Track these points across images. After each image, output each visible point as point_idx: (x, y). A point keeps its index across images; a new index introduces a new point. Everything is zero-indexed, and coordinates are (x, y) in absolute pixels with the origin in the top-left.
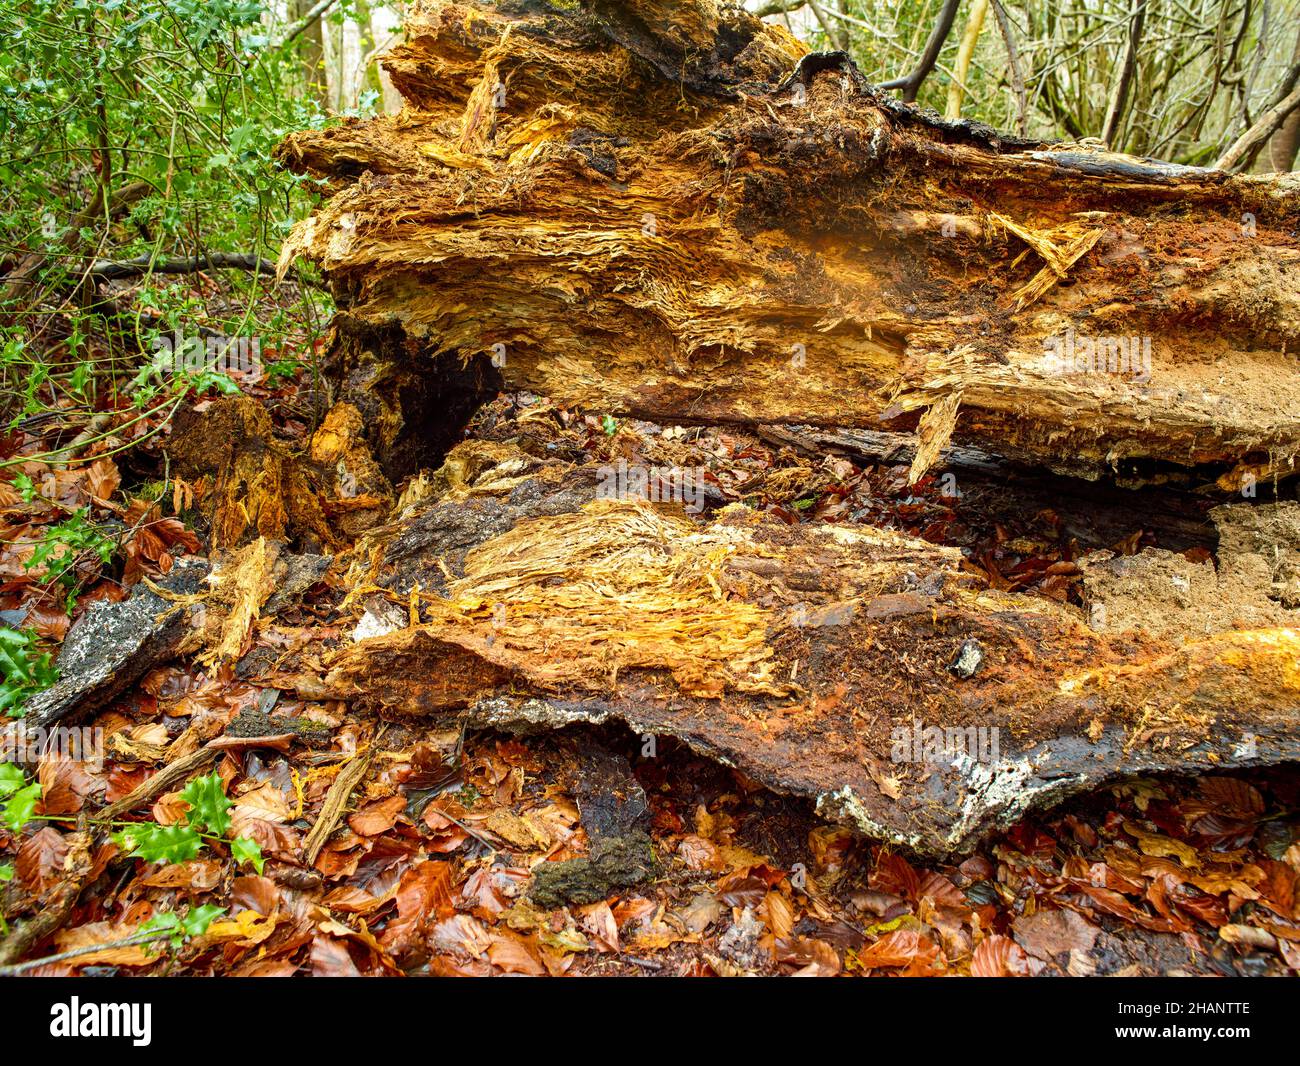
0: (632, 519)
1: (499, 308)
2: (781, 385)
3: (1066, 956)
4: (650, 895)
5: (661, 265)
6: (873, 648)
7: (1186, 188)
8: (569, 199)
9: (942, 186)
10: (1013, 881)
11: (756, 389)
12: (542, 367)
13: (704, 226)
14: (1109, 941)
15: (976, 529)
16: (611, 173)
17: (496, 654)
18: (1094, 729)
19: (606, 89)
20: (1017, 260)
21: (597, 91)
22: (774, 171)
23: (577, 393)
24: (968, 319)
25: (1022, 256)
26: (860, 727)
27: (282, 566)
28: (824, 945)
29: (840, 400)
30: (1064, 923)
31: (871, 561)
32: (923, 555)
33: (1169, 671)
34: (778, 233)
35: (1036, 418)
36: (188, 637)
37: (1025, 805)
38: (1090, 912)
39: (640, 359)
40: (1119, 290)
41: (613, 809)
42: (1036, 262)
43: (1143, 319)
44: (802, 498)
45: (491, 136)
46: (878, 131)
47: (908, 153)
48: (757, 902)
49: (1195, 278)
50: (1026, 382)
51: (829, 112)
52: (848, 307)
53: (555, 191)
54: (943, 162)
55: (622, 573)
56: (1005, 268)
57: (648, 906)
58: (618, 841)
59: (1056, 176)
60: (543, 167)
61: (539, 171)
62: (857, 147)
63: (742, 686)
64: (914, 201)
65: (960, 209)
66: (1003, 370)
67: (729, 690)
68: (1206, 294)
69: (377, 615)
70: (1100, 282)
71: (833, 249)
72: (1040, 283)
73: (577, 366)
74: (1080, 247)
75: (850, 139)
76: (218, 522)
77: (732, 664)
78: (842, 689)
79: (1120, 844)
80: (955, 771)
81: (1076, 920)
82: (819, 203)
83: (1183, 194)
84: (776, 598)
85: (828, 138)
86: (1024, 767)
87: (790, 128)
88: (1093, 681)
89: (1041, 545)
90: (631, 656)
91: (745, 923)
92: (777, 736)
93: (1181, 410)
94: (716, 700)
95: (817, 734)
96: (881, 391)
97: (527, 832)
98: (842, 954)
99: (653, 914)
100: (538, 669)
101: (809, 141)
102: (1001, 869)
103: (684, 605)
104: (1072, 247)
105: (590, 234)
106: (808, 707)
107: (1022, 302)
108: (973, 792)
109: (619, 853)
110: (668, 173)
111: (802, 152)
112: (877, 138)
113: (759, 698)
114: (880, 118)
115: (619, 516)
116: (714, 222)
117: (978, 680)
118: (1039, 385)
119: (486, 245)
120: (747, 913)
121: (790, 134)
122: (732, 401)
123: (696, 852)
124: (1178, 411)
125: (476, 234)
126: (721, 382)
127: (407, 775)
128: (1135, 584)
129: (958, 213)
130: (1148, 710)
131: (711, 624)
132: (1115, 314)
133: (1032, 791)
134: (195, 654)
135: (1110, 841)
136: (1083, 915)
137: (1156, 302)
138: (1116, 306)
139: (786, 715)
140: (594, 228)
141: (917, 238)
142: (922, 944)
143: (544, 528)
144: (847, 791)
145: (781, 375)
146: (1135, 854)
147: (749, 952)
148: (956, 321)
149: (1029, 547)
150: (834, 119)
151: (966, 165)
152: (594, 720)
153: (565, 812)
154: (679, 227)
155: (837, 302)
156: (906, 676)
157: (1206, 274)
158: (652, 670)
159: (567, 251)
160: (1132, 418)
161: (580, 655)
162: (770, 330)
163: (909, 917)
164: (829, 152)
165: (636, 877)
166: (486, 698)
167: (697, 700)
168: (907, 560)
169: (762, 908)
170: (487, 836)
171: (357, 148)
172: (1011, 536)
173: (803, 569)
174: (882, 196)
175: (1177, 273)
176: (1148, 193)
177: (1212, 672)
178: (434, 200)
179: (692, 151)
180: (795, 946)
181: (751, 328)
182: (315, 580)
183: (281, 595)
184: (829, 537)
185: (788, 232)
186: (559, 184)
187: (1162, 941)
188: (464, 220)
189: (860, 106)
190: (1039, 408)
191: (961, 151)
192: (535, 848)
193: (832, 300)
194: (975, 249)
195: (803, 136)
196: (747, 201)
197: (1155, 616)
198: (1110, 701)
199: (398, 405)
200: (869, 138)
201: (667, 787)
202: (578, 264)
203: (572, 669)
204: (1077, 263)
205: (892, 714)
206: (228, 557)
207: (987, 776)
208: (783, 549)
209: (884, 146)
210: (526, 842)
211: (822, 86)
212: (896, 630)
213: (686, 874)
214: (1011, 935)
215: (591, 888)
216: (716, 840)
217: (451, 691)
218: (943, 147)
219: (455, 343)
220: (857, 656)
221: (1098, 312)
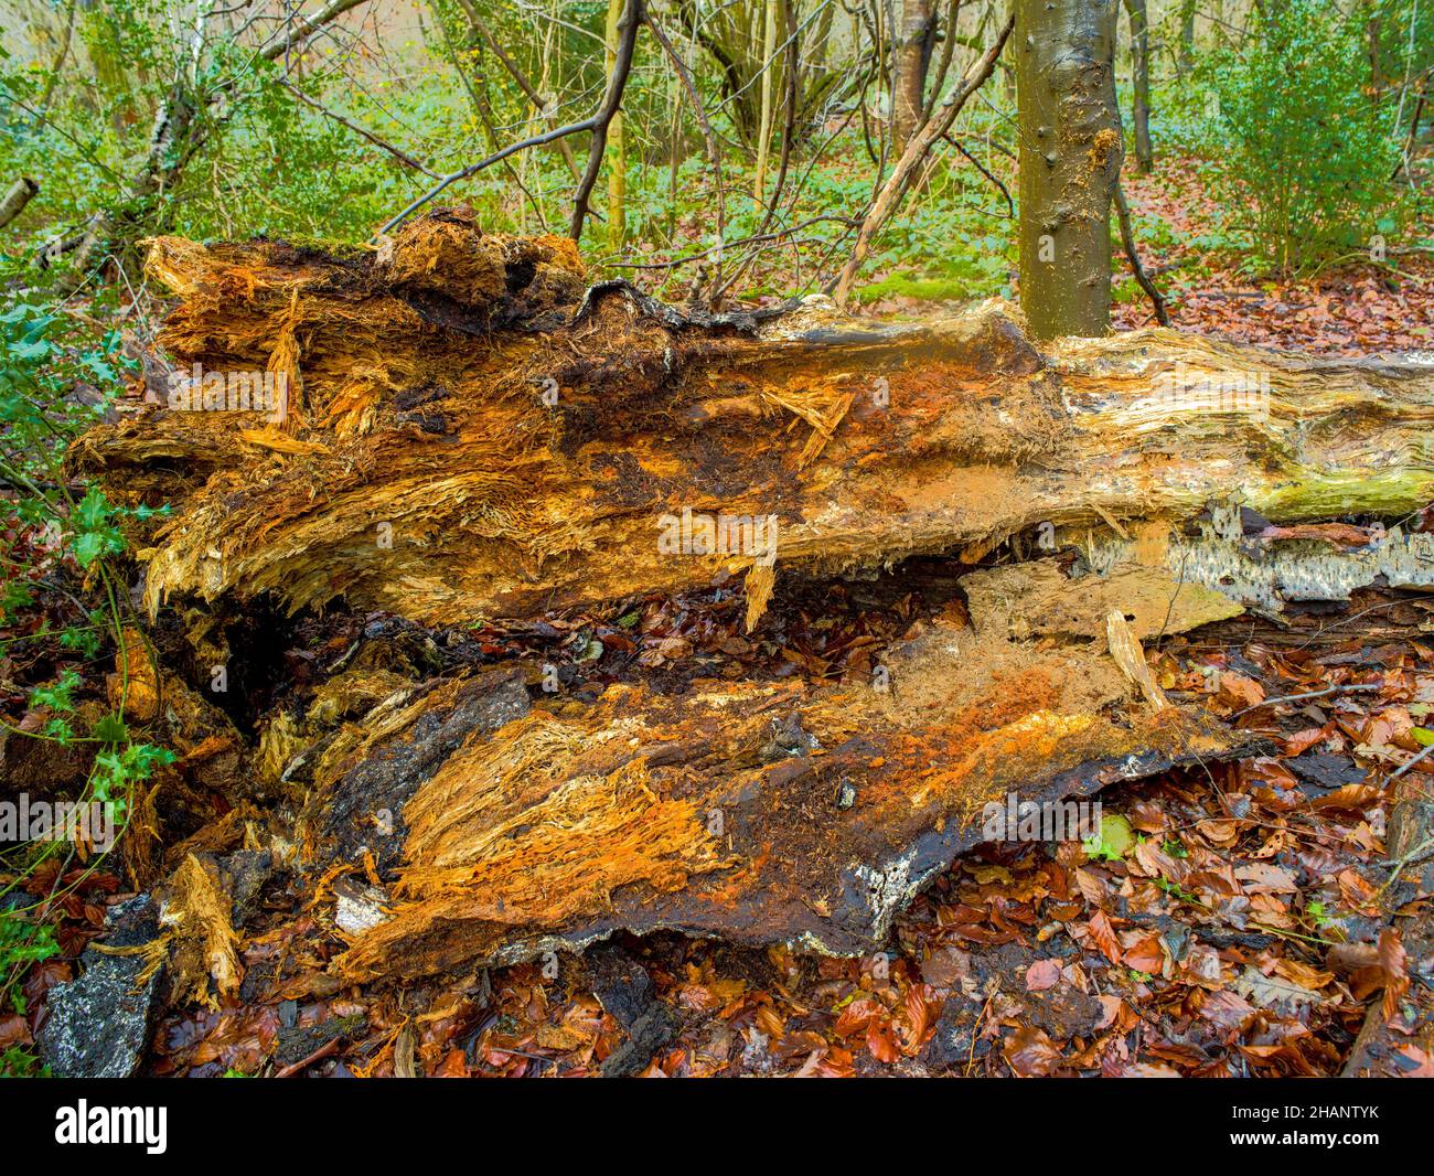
0: (540, 733)
1: (341, 555)
2: (621, 567)
3: (959, 982)
4: (678, 1045)
5: (498, 497)
6: (781, 809)
7: (902, 343)
8: (408, 461)
9: (720, 372)
10: (910, 936)
11: (601, 576)
12: (388, 588)
13: (536, 459)
14: (978, 960)
15: (783, 615)
16: (441, 428)
17: (513, 914)
18: (940, 825)
19: (407, 337)
20: (791, 426)
21: (399, 340)
22: (586, 399)
23: (433, 610)
24: (764, 487)
25: (795, 422)
26: (790, 873)
27: (227, 877)
28: (811, 1034)
29: (672, 571)
30: (949, 957)
31: (744, 718)
32: (779, 699)
33: (975, 770)
34: (596, 443)
35: (830, 556)
36: (177, 985)
37: (913, 895)
38: (962, 944)
39: (489, 569)
40: (872, 440)
41: (626, 991)
42: (805, 428)
43: (893, 461)
44: (626, 613)
45: (307, 405)
46: (668, 351)
47: (691, 356)
48: (754, 1019)
49: (926, 427)
50: (819, 533)
51: (623, 338)
52: (669, 500)
53: (392, 457)
54: (718, 356)
55: (572, 804)
56: (783, 434)
57: (681, 1055)
58: (647, 1018)
59: (808, 351)
60: (378, 438)
61: (375, 442)
62: (653, 368)
63: (698, 868)
64: (702, 393)
65: (740, 390)
66: (802, 528)
67: (690, 876)
68: (933, 438)
69: (354, 898)
70: (857, 435)
71: (640, 442)
72: (812, 445)
73: (425, 584)
74: (838, 410)
75: (647, 364)
76: (130, 853)
77: (683, 853)
78: (768, 846)
79: (965, 882)
80: (860, 879)
81: (955, 953)
82: (627, 415)
83: (900, 348)
84: (693, 783)
85: (628, 365)
86: (904, 864)
87: (593, 359)
88: (932, 792)
89: (839, 620)
90: (615, 880)
91: (755, 1040)
92: (737, 900)
93: (933, 527)
94: (685, 889)
95: (764, 889)
96: (707, 558)
97: (571, 1036)
98: (824, 1034)
99: (688, 1059)
100: (544, 913)
101: (612, 368)
102: (900, 931)
103: (632, 816)
104: (831, 410)
105: (433, 486)
106: (749, 870)
107: (801, 464)
108: (874, 891)
109: (650, 1028)
110: (490, 415)
111: (607, 378)
112: (668, 356)
113: (712, 874)
114: (666, 337)
115: (530, 734)
116: (544, 455)
117: (857, 808)
118: (830, 533)
119: (341, 527)
120: (753, 1032)
121: (594, 365)
122: (581, 590)
123: (695, 997)
124: (929, 529)
125: (331, 518)
126: (569, 577)
127: (454, 1031)
128: (923, 660)
129: (739, 395)
130: (968, 801)
131: (661, 828)
132: (873, 462)
133: (915, 884)
134: (185, 997)
135: (958, 882)
136: (958, 947)
137: (900, 450)
138: (872, 456)
139: (736, 880)
140: (434, 480)
141: (710, 425)
142: (871, 1006)
143: (469, 764)
144: (808, 935)
145: (620, 559)
146: (974, 885)
147: (766, 1059)
148: (756, 490)
149: (830, 624)
150: (629, 345)
151: (738, 354)
152: (603, 938)
153: (589, 1007)
154: (511, 464)
155: (660, 498)
156: (809, 822)
157: (931, 424)
158: (634, 883)
159: (414, 507)
160: (900, 540)
161: (572, 889)
162: (604, 526)
163: (857, 992)
164: (631, 377)
165: (666, 1037)
166: (501, 946)
167: (673, 894)
168: (769, 708)
169: (759, 1022)
170: (543, 1053)
171: (170, 445)
172: (814, 617)
173: (696, 741)
174: (678, 398)
175: (912, 424)
176: (876, 350)
177: (1000, 762)
178: (288, 502)
179: (510, 393)
180: (790, 1040)
181: (588, 529)
182: (264, 877)
183: (240, 904)
184: (705, 704)
185: (603, 439)
186: (397, 451)
187: (1006, 949)
188: (320, 511)
189: (649, 327)
190: (833, 549)
191: (732, 343)
192: (581, 1046)
193: (655, 496)
194: (757, 425)
195: (605, 365)
196: (568, 429)
197: (941, 680)
198: (945, 803)
199: (226, 642)
200: (662, 358)
201: (648, 951)
202: (427, 514)
203: (570, 903)
204: (838, 426)
205: (806, 852)
206: (171, 890)
207: (881, 877)
208: (674, 727)
209: (674, 362)
210: (572, 1045)
211: (611, 310)
212: (794, 791)
213: (696, 1017)
214: (921, 978)
215: (640, 1060)
216: (704, 982)
217: (466, 949)
218: (716, 343)
219: (306, 596)
220: (771, 818)
221: (861, 462)
